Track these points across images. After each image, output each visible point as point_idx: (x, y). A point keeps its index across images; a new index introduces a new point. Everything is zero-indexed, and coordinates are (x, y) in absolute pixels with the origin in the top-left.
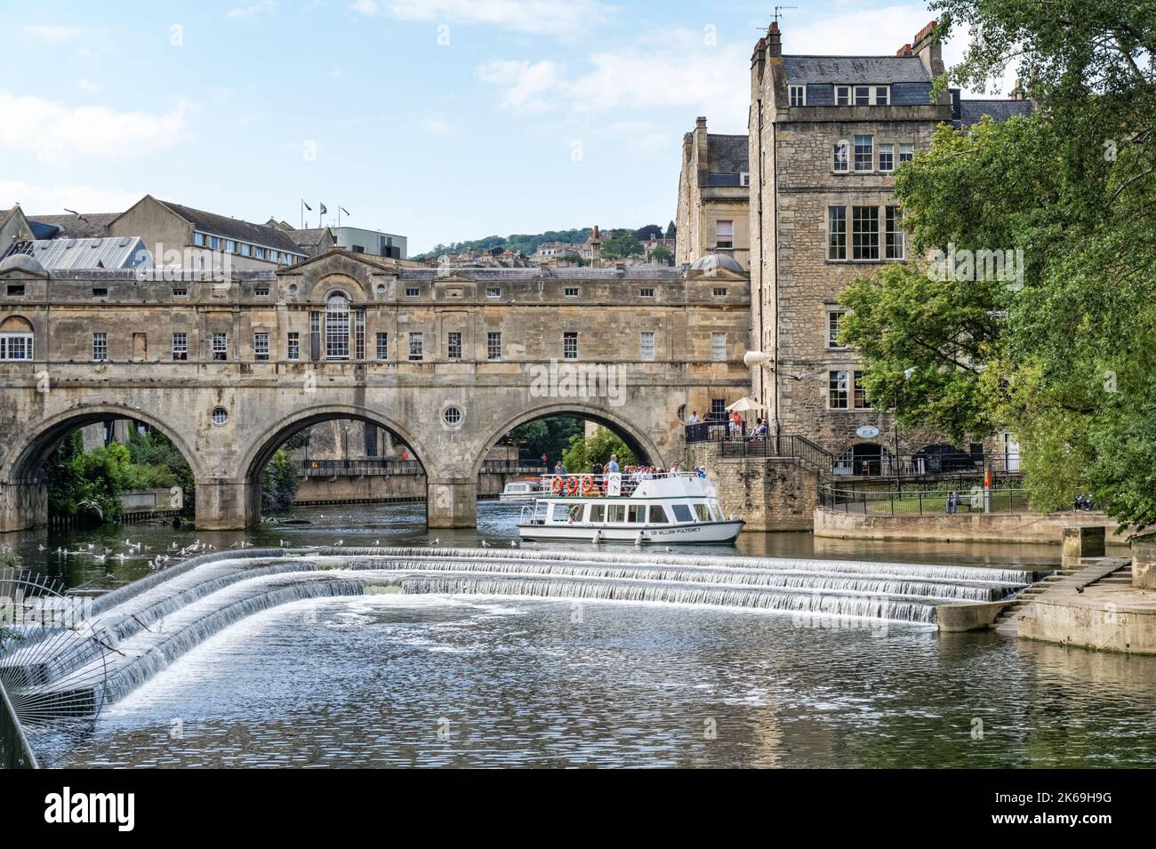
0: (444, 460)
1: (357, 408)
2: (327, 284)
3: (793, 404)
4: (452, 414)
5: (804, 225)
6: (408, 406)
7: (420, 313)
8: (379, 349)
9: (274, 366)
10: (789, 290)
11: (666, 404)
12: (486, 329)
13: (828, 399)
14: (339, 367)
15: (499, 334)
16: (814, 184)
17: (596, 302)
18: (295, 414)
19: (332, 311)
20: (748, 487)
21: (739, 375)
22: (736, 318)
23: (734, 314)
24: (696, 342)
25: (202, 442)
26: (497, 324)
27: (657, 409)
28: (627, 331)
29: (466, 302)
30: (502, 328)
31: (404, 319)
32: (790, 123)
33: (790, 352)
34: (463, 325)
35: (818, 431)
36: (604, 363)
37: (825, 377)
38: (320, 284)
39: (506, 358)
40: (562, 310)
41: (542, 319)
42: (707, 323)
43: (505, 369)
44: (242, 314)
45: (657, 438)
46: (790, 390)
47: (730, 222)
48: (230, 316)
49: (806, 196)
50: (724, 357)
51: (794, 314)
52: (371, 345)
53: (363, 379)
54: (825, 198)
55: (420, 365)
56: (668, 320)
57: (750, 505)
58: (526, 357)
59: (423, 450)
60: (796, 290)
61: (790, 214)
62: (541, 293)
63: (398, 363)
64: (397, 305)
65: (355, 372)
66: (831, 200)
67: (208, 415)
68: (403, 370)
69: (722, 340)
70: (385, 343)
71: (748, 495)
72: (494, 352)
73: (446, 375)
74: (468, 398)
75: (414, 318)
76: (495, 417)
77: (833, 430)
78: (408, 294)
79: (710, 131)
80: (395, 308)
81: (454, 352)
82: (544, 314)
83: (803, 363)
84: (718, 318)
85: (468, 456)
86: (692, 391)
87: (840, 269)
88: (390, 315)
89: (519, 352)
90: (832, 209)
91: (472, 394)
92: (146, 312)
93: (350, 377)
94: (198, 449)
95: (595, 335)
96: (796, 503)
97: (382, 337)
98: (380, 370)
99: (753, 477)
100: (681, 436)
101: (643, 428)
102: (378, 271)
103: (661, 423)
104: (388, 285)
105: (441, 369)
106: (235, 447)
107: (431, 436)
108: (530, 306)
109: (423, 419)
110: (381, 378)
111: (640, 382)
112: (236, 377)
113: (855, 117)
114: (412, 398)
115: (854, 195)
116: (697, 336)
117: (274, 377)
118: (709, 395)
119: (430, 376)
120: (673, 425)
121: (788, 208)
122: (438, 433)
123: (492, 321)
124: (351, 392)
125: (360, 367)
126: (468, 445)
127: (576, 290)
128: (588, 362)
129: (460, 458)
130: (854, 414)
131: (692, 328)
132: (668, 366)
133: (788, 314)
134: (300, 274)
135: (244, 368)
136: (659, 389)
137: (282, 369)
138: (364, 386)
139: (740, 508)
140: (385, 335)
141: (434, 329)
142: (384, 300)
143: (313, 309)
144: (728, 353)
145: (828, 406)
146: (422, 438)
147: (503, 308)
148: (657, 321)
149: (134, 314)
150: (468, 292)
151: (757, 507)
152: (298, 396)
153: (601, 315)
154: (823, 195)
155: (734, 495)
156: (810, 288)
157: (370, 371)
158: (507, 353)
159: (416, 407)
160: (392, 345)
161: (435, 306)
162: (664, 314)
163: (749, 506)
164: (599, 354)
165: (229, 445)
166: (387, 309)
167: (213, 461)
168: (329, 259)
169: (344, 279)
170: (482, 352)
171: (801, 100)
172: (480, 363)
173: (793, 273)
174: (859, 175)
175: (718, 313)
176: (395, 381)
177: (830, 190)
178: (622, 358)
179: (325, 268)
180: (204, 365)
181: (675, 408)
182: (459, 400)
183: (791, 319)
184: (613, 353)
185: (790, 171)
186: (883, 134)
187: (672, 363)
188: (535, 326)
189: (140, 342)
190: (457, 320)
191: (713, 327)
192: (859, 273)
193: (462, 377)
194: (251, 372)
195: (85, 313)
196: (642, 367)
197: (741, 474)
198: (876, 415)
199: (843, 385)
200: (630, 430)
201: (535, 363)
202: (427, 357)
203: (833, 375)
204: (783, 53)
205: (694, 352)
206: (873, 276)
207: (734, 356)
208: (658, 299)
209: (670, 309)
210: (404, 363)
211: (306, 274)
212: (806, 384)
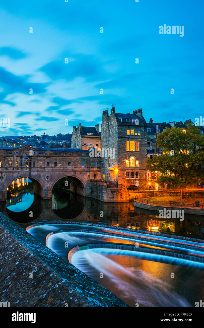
0: (46, 186)
1: (30, 176)
2: (24, 152)
3: (120, 178)
4: (48, 177)
5: (122, 144)
6: (39, 176)
7: (42, 158)
8: (34, 165)
9: (13, 168)
11: (86, 175)
12: (54, 161)
13: (126, 177)
14: (26, 168)
15: (57, 162)
16: (124, 137)
17: (74, 156)
18: (17, 177)
19: (25, 157)
20: (113, 194)
21: (99, 170)
22: (98, 159)
24: (92, 164)
26: (56, 160)
27: (85, 176)
28: (80, 161)
29: (50, 156)
30: (57, 161)
31: (39, 159)
32: (120, 125)
33: (120, 168)
34: (50, 160)
35: (124, 183)
36: (76, 167)
37: (125, 172)
38: (23, 152)
39: (58, 166)
40: (68, 157)
41: (65, 159)
42: (94, 160)
43: (57, 168)
44: (6, 158)
45: (84, 181)
47: (86, 141)
48: (4, 158)
49: (123, 139)
50: (96, 166)
52: (32, 164)
54: (126, 139)
55: (42, 168)
56: (87, 159)
57: (114, 197)
58: (61, 166)
59: (42, 184)
61: (120, 142)
62: (64, 154)
63: (38, 167)
64: (38, 156)
65: (29, 169)
68: (38, 169)
69: (96, 163)
70: (35, 164)
71: (113, 196)
72: (56, 165)
73: (47, 170)
75: (41, 159)
76: (56, 178)
77: (127, 183)
78: (39, 154)
81: (48, 165)
82: (65, 158)
83: (122, 170)
84: (95, 159)
85: (51, 185)
86: (91, 173)
87: (128, 153)
88: (36, 158)
89: (60, 165)
91: (51, 173)
93: (28, 170)
95: (74, 162)
96: (122, 197)
97: (34, 163)
98: (34, 169)
99: (114, 192)
100: (89, 181)
101: (82, 179)
102: (34, 150)
103: (86, 178)
104: (36, 152)
105: (46, 169)
107: (44, 182)
108: (62, 157)
109: (42, 178)
110: (34, 170)
111: (82, 171)
112: (5, 170)
113: (131, 125)
114: (40, 174)
115: (131, 139)
116: (92, 163)
117: (13, 170)
118: (94, 173)
119: (44, 170)
120: (87, 179)
121: (119, 141)
122: (45, 181)
123: (56, 159)
124: (28, 173)
125: (30, 168)
126: (51, 183)
127: (71, 154)
128: (73, 167)
129: (49, 185)
130: (130, 180)
131: (91, 161)
132: (87, 168)
133: (119, 161)
135: (7, 169)
136: (85, 172)
137: (15, 169)
138: (31, 172)
139: (111, 198)
140: (35, 162)
141: (44, 161)
142: (35, 155)
143: (21, 157)
144: (97, 166)
145: (126, 178)
146: (42, 182)
147: (57, 157)
148: (85, 160)
150: (51, 154)
152: (18, 174)
153: (75, 158)
154: (125, 139)
155: (110, 195)
156: (123, 156)
157: (32, 169)
158: (58, 165)
159: (41, 176)
160: (36, 164)
161: (45, 156)
162: (86, 158)
165: (4, 184)
166: (36, 157)
168: (24, 147)
169: (27, 151)
170: (53, 165)
171: (121, 121)
172: (53, 167)
173: (120, 153)
174: (132, 135)
176: (37, 171)
177: (127, 138)
178: (79, 166)
179: (24, 149)
181: (88, 175)
182: (49, 175)
184: (77, 165)
185: (120, 134)
186: (135, 128)
187: (87, 167)
188: (63, 160)
190: (49, 159)
191: (95, 161)
192: (131, 153)
193: (50, 170)
196: (82, 168)
197: (112, 192)
198: (134, 180)
199: (129, 174)
200: (80, 179)
201: (63, 167)
202: (43, 166)
203: (127, 172)
204: (116, 113)
205: (91, 165)
206: (134, 154)
207: (98, 166)
208: (85, 156)
209: (87, 157)
210: (39, 167)
211: (20, 150)
212: (122, 174)
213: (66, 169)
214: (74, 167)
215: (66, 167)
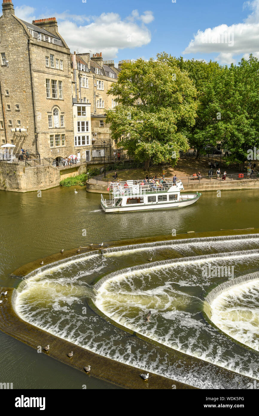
3: (43, 146)
5: (40, 85)
10: (39, 107)
13: (50, 144)
16: (42, 69)
20: (38, 176)
33: (40, 129)
46: (41, 142)
49: (40, 74)
57: (39, 182)
61: (36, 80)
66: (46, 76)
71: (38, 179)
77: (52, 154)
87: (50, 101)
90: (46, 80)
96: (52, 179)
99: (39, 173)
113: (49, 47)
115: (51, 75)
121: (36, 77)
130: (55, 148)
139: (35, 183)
145: (50, 147)
151: (42, 183)
154: (44, 74)
155: (32, 179)
156: (44, 107)
173: (39, 101)
174: (52, 69)
177: (46, 72)
185: (36, 63)
186: (56, 55)
192: (54, 102)
197: (35, 172)
199: (53, 139)
203: (50, 136)
206: (57, 104)
212: (45, 140)
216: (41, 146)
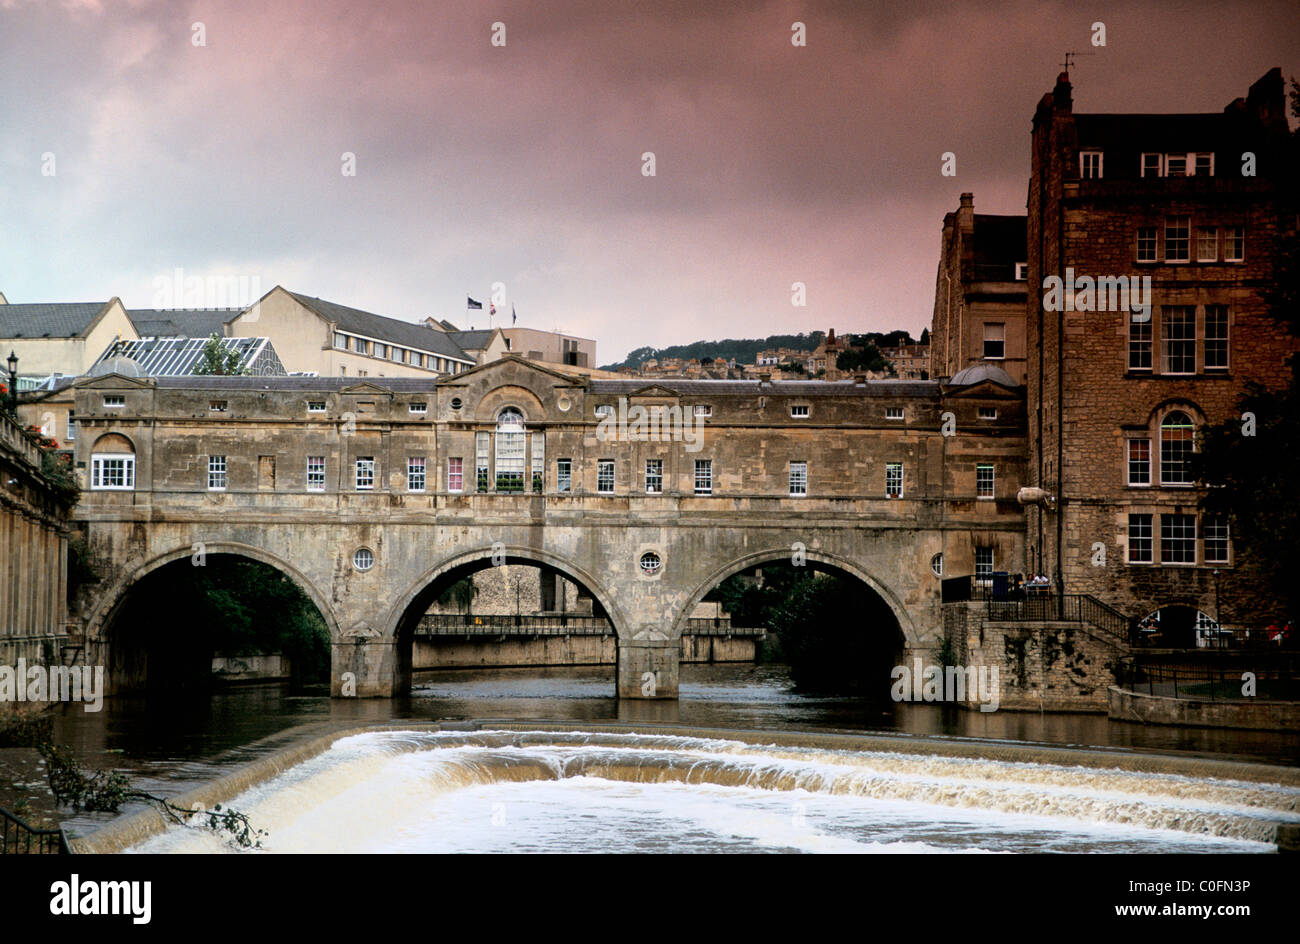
0: (639, 618)
1: (533, 551)
2: (498, 397)
3: (1081, 555)
4: (650, 561)
5: (1096, 330)
6: (597, 553)
8: (561, 479)
9: (432, 498)
10: (1077, 411)
11: (917, 552)
12: (695, 456)
13: (1127, 550)
14: (511, 501)
15: (710, 461)
17: (830, 424)
18: (457, 557)
19: (505, 431)
20: (1021, 659)
21: (1011, 518)
22: (1007, 446)
23: (1007, 440)
24: (957, 475)
25: (341, 589)
26: (707, 450)
27: (906, 559)
28: (870, 460)
30: (714, 455)
31: (592, 442)
32: (1081, 201)
33: (1077, 489)
34: (666, 450)
35: (1114, 589)
36: (838, 499)
37: (1123, 519)
38: (490, 397)
39: (717, 491)
40: (786, 433)
41: (764, 444)
42: (971, 451)
43: (714, 505)
44: (393, 433)
45: (905, 594)
46: (1076, 537)
47: (1002, 324)
48: (378, 436)
50: (991, 495)
51: (1082, 442)
52: (552, 474)
53: (540, 515)
55: (611, 499)
56: (922, 446)
57: (1025, 683)
58: (742, 491)
59: (614, 605)
60: (1086, 411)
61: (1079, 315)
62: (762, 412)
63: (584, 496)
64: (585, 424)
65: (531, 507)
67: (350, 557)
68: (588, 505)
69: (990, 473)
70: (569, 471)
71: (1021, 670)
72: (703, 483)
73: (642, 512)
74: (670, 541)
76: (704, 565)
77: (1133, 590)
79: (977, 211)
80: (582, 429)
81: (654, 483)
82: (766, 438)
83: (1094, 503)
84: (985, 446)
85: (668, 613)
86: (951, 537)
87: (1144, 385)
88: (574, 438)
89: (733, 484)
91: (674, 536)
92: (276, 431)
93: (525, 513)
94: (336, 600)
95: (829, 464)
96: (1085, 682)
97: (566, 464)
98: (561, 506)
99: (1029, 646)
100: (937, 593)
101: (889, 583)
102: (561, 382)
103: (912, 575)
104: (574, 400)
105: (636, 507)
106: (382, 599)
107: (624, 589)
108: (747, 427)
109: (615, 568)
110: (563, 515)
111: (885, 524)
112: (385, 510)
113: (1166, 193)
114: (600, 540)
115: (1164, 291)
116: (957, 468)
117: (432, 510)
118: (972, 542)
119: (623, 513)
120: (926, 578)
122: (633, 583)
124: (526, 531)
125: (538, 501)
126: (670, 598)
127: (805, 409)
128: (820, 498)
129: (659, 615)
130: (1160, 570)
131: (951, 458)
132: (921, 505)
133: (1076, 442)
134: (465, 386)
135: (394, 501)
136: (909, 533)
137: (441, 502)
138: (542, 525)
140: (569, 462)
141: (629, 455)
142: (568, 419)
143: (481, 428)
144: (997, 490)
145: (1126, 559)
146: (612, 590)
147: (715, 430)
148: (905, 448)
149: (259, 434)
152: (460, 535)
153: (837, 439)
156: (1103, 409)
157: (550, 507)
158: (719, 485)
159: (605, 552)
160: (576, 474)
162: (915, 440)
163: (1022, 682)
164: (834, 489)
165: (375, 596)
166: (572, 430)
167: (354, 616)
168: (501, 367)
169: (519, 393)
170: (686, 483)
171: (1096, 171)
172: (685, 499)
174: (1170, 265)
175: (987, 440)
176: (581, 520)
178: (863, 494)
179: (497, 379)
180: (346, 497)
181: (928, 556)
182: (659, 544)
183: (1079, 447)
184: (850, 487)
186: (1204, 214)
187: (925, 501)
188: (754, 452)
189: (267, 467)
190: (657, 444)
191: (978, 457)
193: (662, 515)
194: (402, 505)
195: (201, 432)
196: (888, 506)
197: (1011, 644)
198: (1190, 570)
199: (1147, 532)
200: (872, 584)
201: (753, 498)
202: (620, 489)
203: (1133, 518)
204: (1073, 112)
205: (953, 487)
206: (1188, 395)
207: (1004, 495)
208: (909, 421)
209: (923, 433)
210: (592, 496)
211: (472, 385)
212: (1098, 530)
213: (773, 507)
214: (831, 499)
215: (777, 499)
216: (1075, 552)
